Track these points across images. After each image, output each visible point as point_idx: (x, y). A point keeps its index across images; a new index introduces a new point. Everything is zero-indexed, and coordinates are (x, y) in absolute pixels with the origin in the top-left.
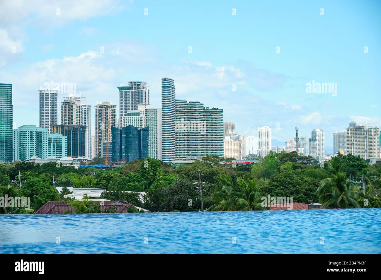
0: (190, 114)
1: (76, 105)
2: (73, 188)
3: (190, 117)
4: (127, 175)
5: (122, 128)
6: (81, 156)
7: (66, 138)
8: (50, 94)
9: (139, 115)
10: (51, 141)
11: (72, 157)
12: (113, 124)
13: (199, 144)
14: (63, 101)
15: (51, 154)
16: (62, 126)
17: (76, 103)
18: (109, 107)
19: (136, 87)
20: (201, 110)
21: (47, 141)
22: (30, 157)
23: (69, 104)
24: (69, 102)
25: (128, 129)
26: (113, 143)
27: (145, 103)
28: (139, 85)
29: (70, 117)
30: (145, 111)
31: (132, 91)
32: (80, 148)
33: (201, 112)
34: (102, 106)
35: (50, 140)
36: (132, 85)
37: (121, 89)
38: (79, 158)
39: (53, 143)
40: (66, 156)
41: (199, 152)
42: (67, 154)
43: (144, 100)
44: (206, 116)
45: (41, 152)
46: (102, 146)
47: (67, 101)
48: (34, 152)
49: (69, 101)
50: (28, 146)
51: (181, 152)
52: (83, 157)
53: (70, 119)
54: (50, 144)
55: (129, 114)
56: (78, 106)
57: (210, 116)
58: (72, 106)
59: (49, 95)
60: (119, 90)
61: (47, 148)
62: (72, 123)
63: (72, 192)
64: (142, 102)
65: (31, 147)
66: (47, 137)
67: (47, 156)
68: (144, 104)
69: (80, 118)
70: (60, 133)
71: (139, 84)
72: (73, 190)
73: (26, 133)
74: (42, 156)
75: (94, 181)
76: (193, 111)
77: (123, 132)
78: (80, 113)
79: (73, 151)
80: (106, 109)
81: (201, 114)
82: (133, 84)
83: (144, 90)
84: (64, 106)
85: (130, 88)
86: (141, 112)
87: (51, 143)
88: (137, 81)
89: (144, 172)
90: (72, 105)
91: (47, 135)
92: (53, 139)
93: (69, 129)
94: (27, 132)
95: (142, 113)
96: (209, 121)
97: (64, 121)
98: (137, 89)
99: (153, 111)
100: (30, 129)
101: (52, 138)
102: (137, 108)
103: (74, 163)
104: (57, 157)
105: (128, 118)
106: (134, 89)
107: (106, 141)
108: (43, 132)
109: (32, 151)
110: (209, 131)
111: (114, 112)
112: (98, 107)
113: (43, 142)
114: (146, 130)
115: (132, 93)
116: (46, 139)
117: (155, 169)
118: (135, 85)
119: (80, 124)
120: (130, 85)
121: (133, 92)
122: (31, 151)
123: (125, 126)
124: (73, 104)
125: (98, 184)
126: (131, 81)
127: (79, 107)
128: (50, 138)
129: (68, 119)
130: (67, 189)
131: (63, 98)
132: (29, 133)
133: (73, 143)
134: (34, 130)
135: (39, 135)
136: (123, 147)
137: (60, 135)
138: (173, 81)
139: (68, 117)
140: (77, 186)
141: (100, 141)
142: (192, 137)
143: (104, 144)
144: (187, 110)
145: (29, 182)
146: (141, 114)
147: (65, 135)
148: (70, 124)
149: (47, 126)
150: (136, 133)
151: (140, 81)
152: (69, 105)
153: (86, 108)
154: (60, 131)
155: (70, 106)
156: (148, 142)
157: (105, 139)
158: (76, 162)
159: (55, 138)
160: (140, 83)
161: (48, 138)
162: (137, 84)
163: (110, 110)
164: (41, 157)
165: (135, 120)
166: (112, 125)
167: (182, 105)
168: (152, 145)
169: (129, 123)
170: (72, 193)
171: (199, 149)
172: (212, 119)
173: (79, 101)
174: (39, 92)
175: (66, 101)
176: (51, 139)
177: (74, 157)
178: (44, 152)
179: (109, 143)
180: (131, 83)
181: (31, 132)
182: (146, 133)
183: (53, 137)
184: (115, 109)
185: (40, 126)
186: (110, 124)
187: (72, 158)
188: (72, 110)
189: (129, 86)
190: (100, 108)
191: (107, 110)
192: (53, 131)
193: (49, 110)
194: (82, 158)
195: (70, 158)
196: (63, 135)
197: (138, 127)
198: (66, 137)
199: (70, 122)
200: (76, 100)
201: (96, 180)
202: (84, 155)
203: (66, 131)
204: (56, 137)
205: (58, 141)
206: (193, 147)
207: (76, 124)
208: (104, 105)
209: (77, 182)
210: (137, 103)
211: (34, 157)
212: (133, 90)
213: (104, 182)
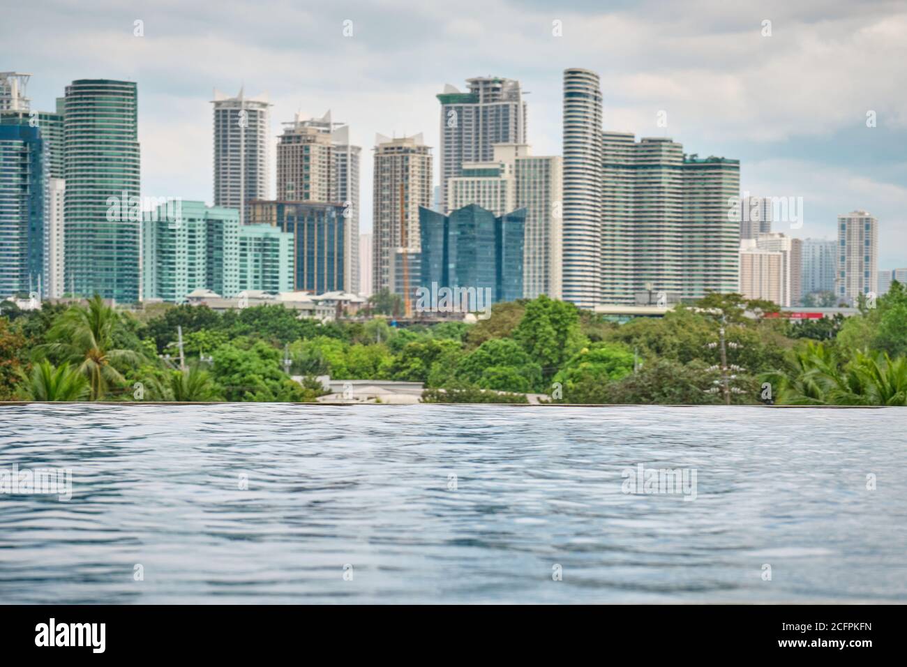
0: (643, 173)
1: (319, 145)
2: (331, 379)
3: (643, 183)
4: (485, 346)
5: (450, 212)
6: (332, 290)
7: (289, 240)
9: (497, 175)
10: (248, 247)
11: (307, 292)
12: (423, 200)
13: (669, 260)
14: (282, 133)
15: (249, 284)
16: (280, 205)
17: (318, 140)
18: (413, 152)
19: (488, 95)
20: (676, 161)
21: (238, 246)
22: (190, 292)
23: (298, 142)
24: (299, 137)
25: (467, 215)
26: (425, 254)
27: (516, 141)
28: (498, 89)
29: (301, 180)
30: (513, 163)
31: (477, 108)
32: (331, 268)
33: (674, 167)
34: (393, 148)
35: (245, 244)
36: (478, 90)
37: (445, 99)
38: (328, 295)
39: (253, 253)
40: (290, 288)
41: (668, 284)
42: (292, 285)
43: (511, 133)
44: (689, 179)
45: (219, 276)
46: (393, 262)
47: (292, 134)
48: (200, 277)
49: (297, 133)
50: (181, 261)
51: (617, 284)
52: (339, 293)
53: (301, 184)
54: (246, 255)
55: (469, 173)
56: (324, 148)
57: (700, 179)
58: (307, 149)
59: (243, 114)
60: (442, 103)
61: (238, 267)
62: (307, 196)
63: (330, 390)
64: (506, 139)
65: (192, 264)
66: (236, 235)
67: (237, 289)
68: (511, 142)
69: (329, 181)
70: (275, 223)
71: (498, 85)
72: (331, 385)
74: (220, 288)
75: (388, 361)
76: (653, 167)
77: (452, 224)
78: (329, 167)
79: (311, 276)
80: (403, 157)
81: (675, 174)
82: (481, 86)
83: (512, 104)
84: (285, 147)
85: (473, 98)
86: (503, 166)
87: (249, 253)
88: (492, 78)
89: (532, 338)
90: (306, 144)
91: (236, 229)
92: (253, 242)
93: (297, 212)
95: (507, 169)
96: (698, 193)
97: (285, 189)
98: (494, 100)
99: (538, 164)
100: (190, 210)
101: (251, 239)
102: (492, 155)
103: (319, 311)
104: (264, 293)
105: (467, 182)
106: (486, 101)
107: (401, 250)
108: (227, 221)
109: (193, 275)
110: (698, 222)
111: (426, 165)
112: (382, 151)
113: (227, 248)
114: (517, 219)
115: (477, 112)
116: (233, 240)
117: (562, 329)
118: (486, 89)
119: (329, 199)
120: (472, 89)
121: (481, 110)
122: (190, 275)
123: (456, 206)
124: (309, 141)
125: (398, 369)
126: (475, 76)
127: (326, 151)
128: (245, 239)
129: (297, 184)
130: (314, 382)
131: (283, 123)
132: (186, 222)
133: (311, 253)
134: (199, 214)
135: (214, 227)
136: (451, 266)
137: (274, 231)
138: (597, 77)
139: (297, 180)
140: (337, 374)
141: (385, 248)
142: (648, 241)
143: (399, 256)
144: (635, 161)
145: (221, 360)
146: (503, 171)
147: (288, 231)
148: (301, 198)
149: (235, 204)
150: (489, 226)
151: (500, 78)
152: (299, 145)
153: (345, 155)
154: (275, 218)
155: (301, 147)
156: (522, 253)
157: (399, 243)
158: (324, 308)
159: (259, 239)
160: (500, 82)
161: (242, 239)
162: (491, 85)
163: (416, 159)
164: (220, 293)
165: (487, 190)
166: (420, 202)
167: (620, 148)
168: (534, 262)
169: (470, 199)
170: (329, 393)
171: (668, 275)
172: (706, 188)
173: (325, 135)
174: (213, 105)
175: (289, 134)
176: (248, 242)
177: (313, 294)
178: (229, 278)
179: (413, 254)
180: (476, 82)
181: (191, 220)
182: (517, 227)
183: (254, 236)
184: (428, 159)
185: (217, 203)
186: (416, 201)
187: (309, 294)
188: (307, 158)
189: (468, 91)
190: (387, 153)
191: (407, 159)
192: (254, 218)
193: (243, 158)
194: (335, 295)
195: (302, 297)
196: (283, 230)
197: (493, 208)
198: (291, 235)
199: (301, 193)
200: (319, 131)
201: (393, 358)
202: (341, 287)
203: (290, 218)
204: (261, 236)
205: (266, 247)
206: (652, 270)
207: (320, 199)
208: (399, 145)
209: (340, 362)
210: (491, 142)
211: (200, 291)
212: (481, 104)
213: (416, 364)
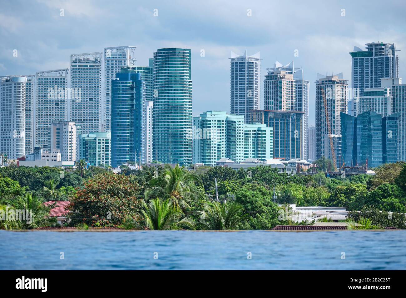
1: (286, 80)
2: (297, 206)
5: (357, 115)
6: (294, 158)
7: (271, 131)
8: (248, 63)
9: (382, 95)
10: (249, 135)
12: (343, 109)
14: (267, 74)
15: (249, 155)
16: (266, 113)
17: (286, 77)
18: (337, 83)
19: (378, 52)
21: (243, 135)
22: (218, 159)
24: (276, 76)
25: (366, 116)
26: (344, 138)
27: (393, 77)
28: (383, 49)
29: (277, 99)
30: (391, 88)
31: (372, 59)
32: (293, 146)
34: (326, 81)
35: (247, 134)
36: (372, 49)
37: (354, 55)
38: (292, 160)
39: (252, 138)
40: (271, 157)
42: (272, 155)
43: (390, 72)
45: (233, 151)
46: (326, 142)
47: (272, 75)
48: (224, 152)
49: (275, 74)
50: (214, 143)
52: (298, 159)
53: (277, 101)
54: (248, 140)
55: (368, 94)
58: (281, 82)
59: (246, 65)
60: (353, 57)
61: (244, 146)
62: (281, 108)
64: (387, 75)
65: (219, 145)
66: (243, 129)
67: (243, 158)
68: (390, 77)
69: (292, 99)
70: (263, 122)
71: (383, 47)
73: (212, 122)
74: (234, 157)
77: (359, 121)
78: (292, 92)
79: (282, 150)
82: (374, 47)
83: (391, 57)
84: (269, 82)
85: (369, 53)
86: (386, 90)
87: (249, 138)
88: (380, 43)
90: (280, 80)
91: (243, 126)
92: (252, 132)
93: (275, 116)
94: (214, 122)
95: (388, 91)
97: (268, 104)
98: (380, 55)
99: (405, 89)
100: (218, 116)
102: (380, 84)
104: (258, 160)
105: (367, 99)
106: (376, 55)
107: (332, 136)
108: (238, 121)
109: (220, 151)
112: (320, 82)
113: (238, 136)
114: (393, 118)
115: (372, 61)
116: (241, 132)
118: (376, 49)
119: (292, 109)
120: (369, 49)
121: (374, 60)
122: (218, 151)
123: (361, 112)
124: (281, 78)
125: (332, 200)
126: (370, 42)
127: (290, 83)
129: (275, 101)
131: (267, 69)
132: (216, 122)
133: (282, 138)
134: (223, 118)
135: (231, 125)
136: (358, 144)
137: (263, 127)
139: (275, 99)
141: (322, 135)
143: (330, 139)
146: (386, 93)
147: (270, 126)
148: (277, 109)
149: (242, 113)
150: (378, 122)
151: (384, 43)
152: (276, 80)
153: (301, 85)
154: (263, 120)
155: (277, 81)
157: (330, 132)
158: (290, 167)
159: (255, 131)
160: (384, 45)
161: (245, 131)
162: (379, 47)
163: (338, 87)
164: (234, 160)
165: (377, 103)
166: (341, 110)
169: (368, 108)
173: (290, 75)
174: (230, 60)
175: (270, 75)
176: (249, 132)
177: (284, 160)
178: (239, 152)
179: (337, 138)
180: (371, 45)
181: (219, 121)
182: (394, 122)
183: (252, 129)
186: (339, 109)
187: (281, 160)
188: (281, 87)
189: (367, 50)
190: (323, 84)
191: (334, 87)
192: (252, 120)
193: (246, 88)
194: (296, 161)
195: (278, 162)
196: (267, 126)
197: (381, 113)
198: (272, 129)
199: (277, 106)
200: (286, 73)
201: (330, 194)
202: (298, 156)
203: (271, 119)
204: (256, 129)
205: (258, 135)
207: (287, 109)
208: (330, 80)
209: (301, 196)
210: (379, 77)
211: (223, 159)
212: (374, 57)
